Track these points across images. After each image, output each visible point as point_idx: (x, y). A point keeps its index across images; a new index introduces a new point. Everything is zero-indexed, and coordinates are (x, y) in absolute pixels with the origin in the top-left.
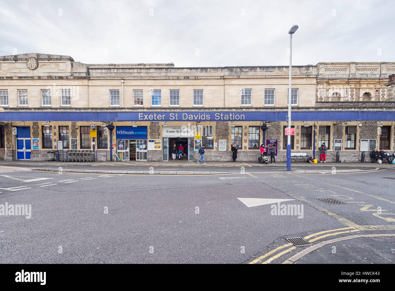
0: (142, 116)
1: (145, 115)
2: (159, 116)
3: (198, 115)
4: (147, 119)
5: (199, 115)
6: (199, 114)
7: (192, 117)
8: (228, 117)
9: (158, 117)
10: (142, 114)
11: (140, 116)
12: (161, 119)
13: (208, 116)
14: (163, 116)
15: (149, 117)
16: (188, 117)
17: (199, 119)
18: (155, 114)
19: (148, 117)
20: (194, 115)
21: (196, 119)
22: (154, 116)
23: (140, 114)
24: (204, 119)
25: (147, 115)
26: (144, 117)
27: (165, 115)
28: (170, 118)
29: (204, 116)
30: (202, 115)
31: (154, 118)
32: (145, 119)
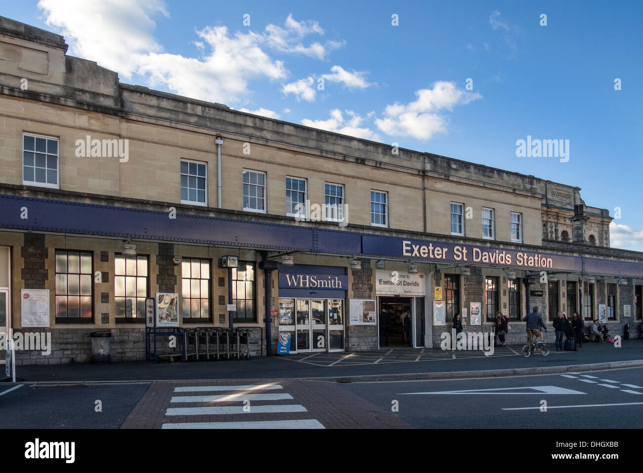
0: (409, 248)
1: (414, 246)
2: (438, 251)
3: (495, 254)
4: (418, 255)
5: (497, 254)
6: (497, 252)
7: (487, 257)
8: (532, 261)
9: (436, 252)
10: (409, 243)
11: (405, 248)
12: (440, 256)
13: (508, 257)
14: (445, 250)
15: (422, 251)
16: (482, 256)
17: (497, 262)
18: (431, 245)
19: (419, 251)
20: (490, 254)
21: (493, 261)
22: (429, 250)
23: (405, 242)
24: (503, 262)
25: (418, 246)
26: (412, 251)
27: (446, 250)
28: (455, 256)
29: (504, 256)
30: (501, 255)
31: (429, 253)
32: (414, 255)
